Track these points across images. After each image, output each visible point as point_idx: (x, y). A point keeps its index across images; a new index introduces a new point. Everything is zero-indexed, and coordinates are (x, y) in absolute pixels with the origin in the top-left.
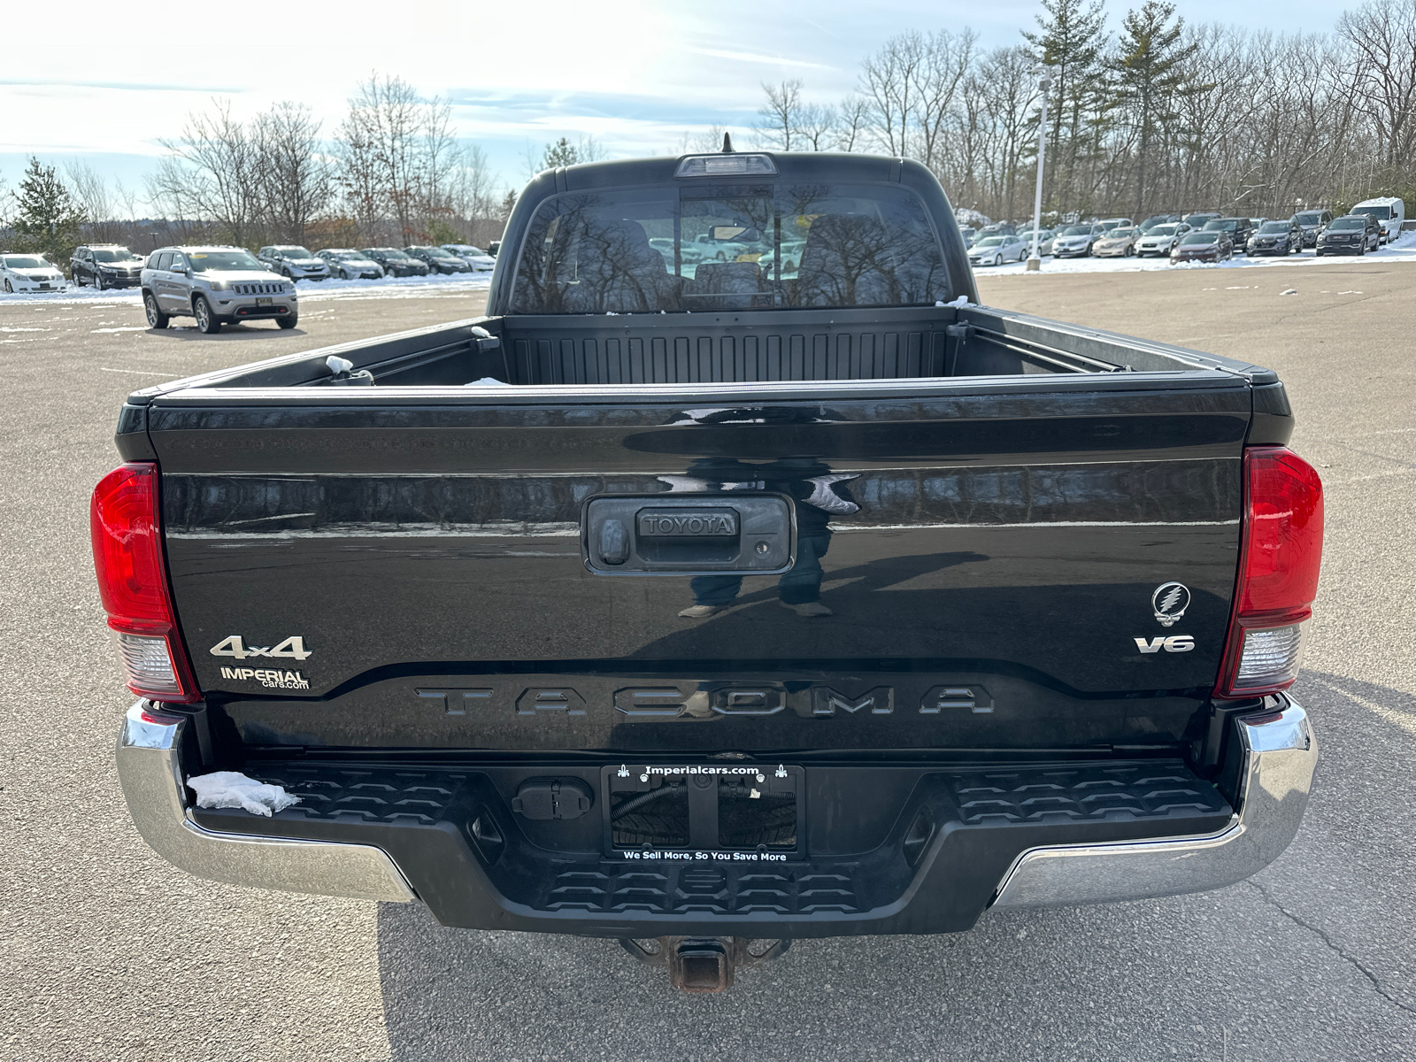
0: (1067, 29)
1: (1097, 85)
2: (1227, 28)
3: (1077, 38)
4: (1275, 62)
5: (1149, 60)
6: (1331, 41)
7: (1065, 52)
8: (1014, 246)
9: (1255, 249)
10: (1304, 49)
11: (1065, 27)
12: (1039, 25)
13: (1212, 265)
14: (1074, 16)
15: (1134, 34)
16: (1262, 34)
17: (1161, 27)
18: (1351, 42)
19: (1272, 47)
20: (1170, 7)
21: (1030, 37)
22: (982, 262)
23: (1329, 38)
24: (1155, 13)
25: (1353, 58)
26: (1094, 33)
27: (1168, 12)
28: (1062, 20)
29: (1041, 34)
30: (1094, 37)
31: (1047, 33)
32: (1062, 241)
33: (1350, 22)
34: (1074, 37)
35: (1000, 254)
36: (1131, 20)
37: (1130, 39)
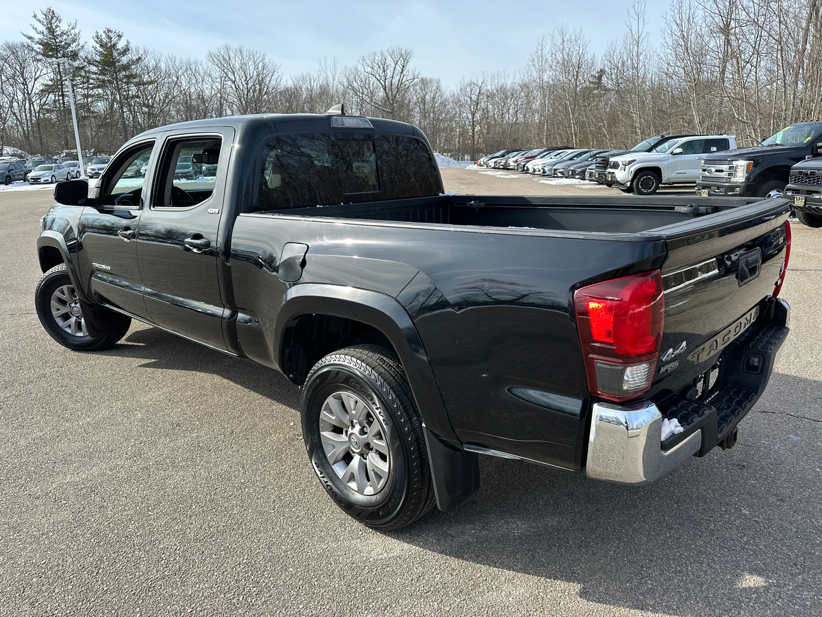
0: (55, 36)
1: (83, 74)
2: (150, 50)
3: (63, 43)
4: (180, 73)
5: (113, 63)
6: (205, 65)
7: (58, 51)
8: (61, 170)
9: (207, 172)
10: (193, 67)
11: (53, 35)
12: (34, 31)
13: (193, 181)
14: (58, 29)
15: (101, 46)
16: (171, 56)
17: (117, 45)
18: (215, 66)
19: (177, 63)
20: (120, 34)
21: (30, 38)
22: (42, 180)
23: (204, 63)
24: (112, 36)
25: (218, 74)
26: (74, 42)
27: (120, 36)
28: (51, 30)
29: (38, 37)
30: (75, 44)
31: (41, 37)
32: (93, 167)
33: (213, 56)
34: (61, 42)
35: (53, 176)
36: (97, 37)
37: (99, 48)
